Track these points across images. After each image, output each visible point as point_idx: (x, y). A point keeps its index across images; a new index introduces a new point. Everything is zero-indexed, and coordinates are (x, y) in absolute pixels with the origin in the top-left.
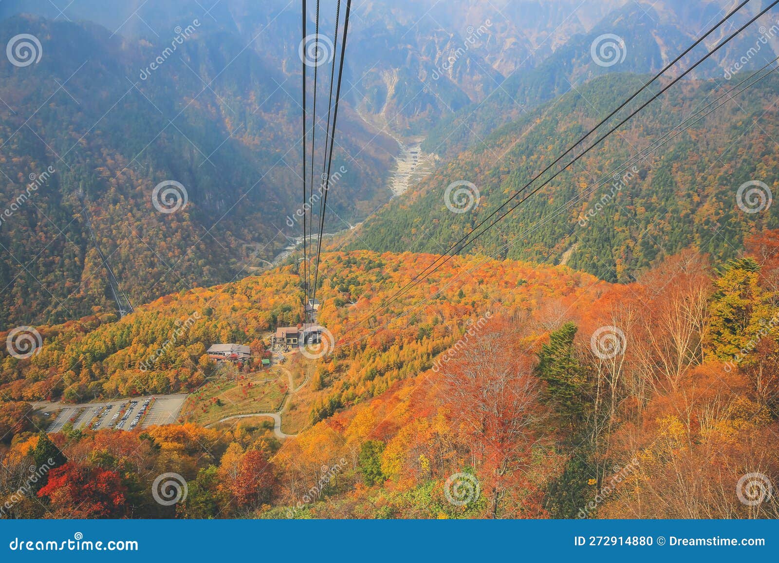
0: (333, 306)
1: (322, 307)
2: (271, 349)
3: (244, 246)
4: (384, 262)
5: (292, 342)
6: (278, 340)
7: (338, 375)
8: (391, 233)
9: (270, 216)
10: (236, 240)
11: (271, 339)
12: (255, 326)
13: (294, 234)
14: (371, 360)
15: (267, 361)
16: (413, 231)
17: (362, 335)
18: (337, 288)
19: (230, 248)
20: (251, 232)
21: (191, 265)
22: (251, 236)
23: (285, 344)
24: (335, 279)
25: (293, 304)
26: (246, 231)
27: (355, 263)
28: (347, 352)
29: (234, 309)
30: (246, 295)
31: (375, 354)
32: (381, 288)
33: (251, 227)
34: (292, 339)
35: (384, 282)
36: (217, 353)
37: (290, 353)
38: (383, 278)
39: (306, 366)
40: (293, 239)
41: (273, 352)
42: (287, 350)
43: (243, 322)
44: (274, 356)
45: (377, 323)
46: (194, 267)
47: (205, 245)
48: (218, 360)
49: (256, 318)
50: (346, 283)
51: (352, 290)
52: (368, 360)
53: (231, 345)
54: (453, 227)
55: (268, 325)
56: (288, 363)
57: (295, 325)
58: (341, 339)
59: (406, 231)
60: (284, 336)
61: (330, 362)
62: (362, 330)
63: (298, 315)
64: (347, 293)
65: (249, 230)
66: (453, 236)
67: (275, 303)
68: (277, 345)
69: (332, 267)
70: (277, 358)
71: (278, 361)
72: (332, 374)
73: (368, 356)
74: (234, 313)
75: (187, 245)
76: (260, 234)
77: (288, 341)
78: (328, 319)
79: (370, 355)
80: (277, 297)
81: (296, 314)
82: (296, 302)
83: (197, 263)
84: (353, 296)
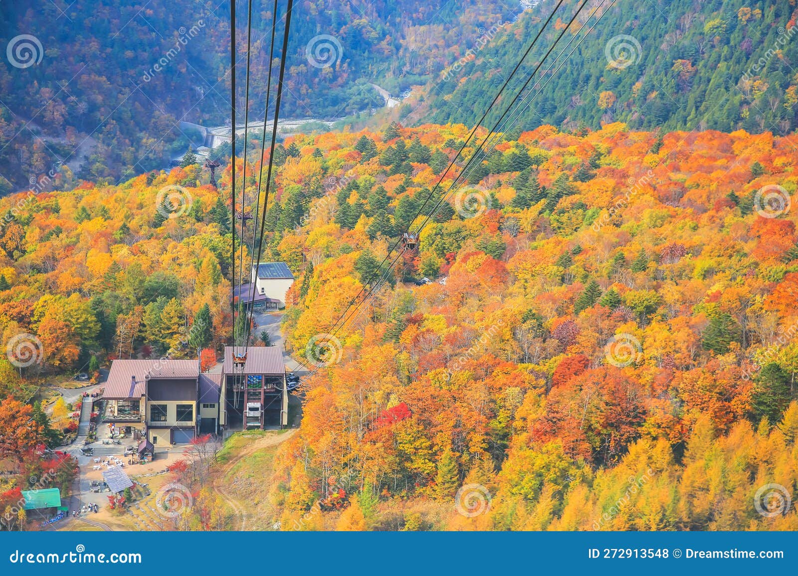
0: (353, 282)
1: (304, 290)
2: (76, 448)
3: (39, 141)
4: (533, 152)
5: (172, 419)
6: (112, 409)
9: (129, 54)
11: (81, 407)
13: (207, 116)
14: (545, 504)
16: (604, 98)
17: (491, 389)
18: (362, 225)
20: (64, 99)
22: (63, 108)
23: (141, 427)
24: (353, 199)
25: (185, 274)
26: (46, 92)
27: (425, 159)
31: (564, 475)
32: (540, 228)
33: (64, 83)
34: (172, 406)
37: (162, 464)
41: (84, 461)
42: (148, 453)
44: (87, 477)
50: (399, 211)
52: (533, 497)
54: (746, 82)
55: (77, 350)
56: (144, 510)
57: (188, 352)
59: (580, 101)
60: (141, 389)
63: (206, 316)
64: (405, 245)
65: (57, 89)
66: (745, 113)
67: (115, 267)
68: (105, 433)
69: (339, 173)
70: (99, 486)
73: (528, 483)
76: (93, 107)
77: (158, 413)
78: (326, 329)
80: (122, 252)
81: (198, 308)
82: (198, 267)
84: (428, 255)
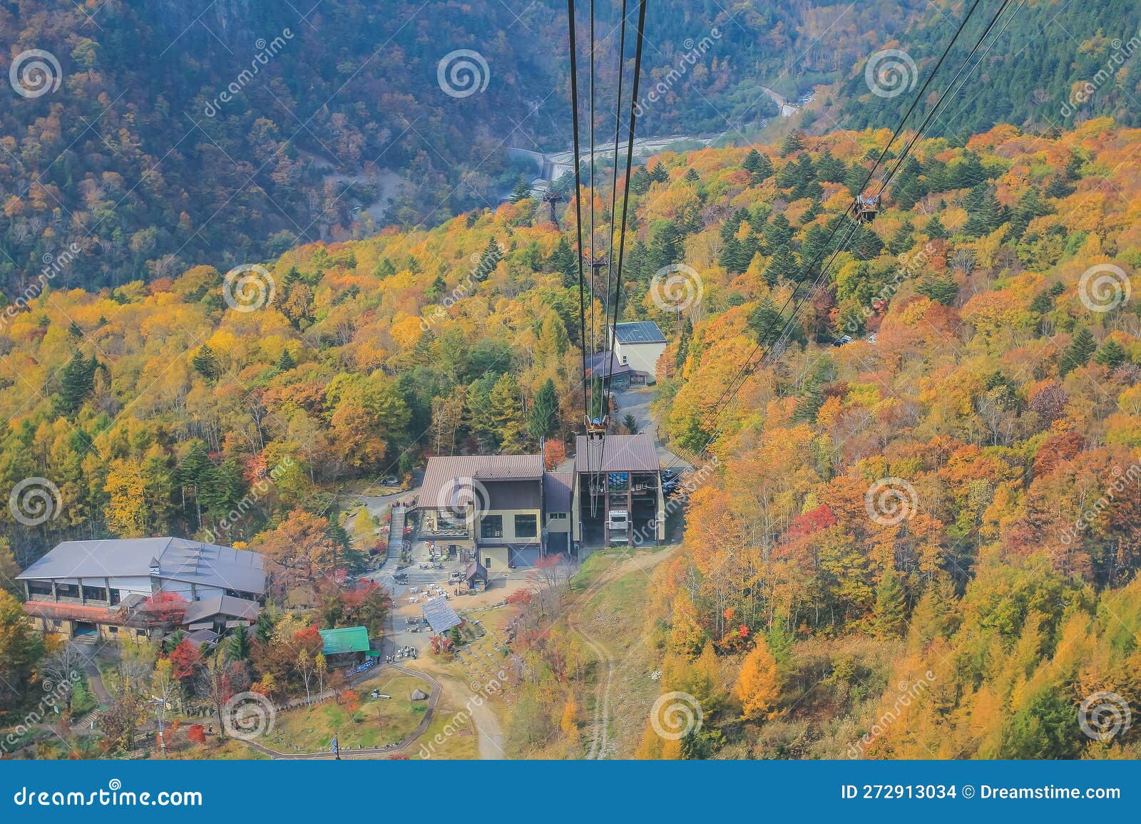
0: (745, 345)
1: (681, 360)
2: (385, 575)
3: (331, 182)
4: (988, 161)
5: (509, 533)
6: (429, 523)
7: (798, 730)
8: (973, 106)
10: (293, 157)
11: (390, 520)
12: (308, 447)
13: (543, 139)
14: (1030, 639)
15: (355, 638)
17: (946, 483)
18: (757, 267)
19: (269, 186)
20: (361, 126)
21: (98, 251)
22: (359, 138)
23: (469, 545)
24: (743, 233)
25: (522, 341)
26: (339, 118)
28: (850, 589)
29: (206, 368)
30: (287, 313)
31: (1055, 598)
33: (361, 105)
34: (508, 517)
35: (1017, 233)
36: (72, 591)
37: (498, 595)
38: (1006, 216)
39: (590, 671)
40: (539, 158)
41: (398, 591)
42: (479, 579)
43: (241, 427)
44: (402, 612)
45: (1030, 417)
46: (110, 260)
47: (164, 171)
48: (82, 627)
49: (315, 407)
50: (807, 246)
51: (841, 278)
52: (1012, 631)
53: (160, 543)
55: (382, 446)
56: (477, 655)
58: (810, 504)
59: (1045, 96)
61: (744, 645)
62: (947, 454)
63: (549, 396)
64: (817, 290)
65: (352, 114)
67: (428, 337)
68: (422, 554)
69: (722, 200)
70: (417, 624)
71: (422, 642)
72: (760, 722)
74: (199, 383)
75: (84, 168)
76: (398, 135)
77: (491, 526)
78: (713, 409)
79: (1021, 599)
81: (538, 386)
83: (126, 244)
84: (849, 305)
